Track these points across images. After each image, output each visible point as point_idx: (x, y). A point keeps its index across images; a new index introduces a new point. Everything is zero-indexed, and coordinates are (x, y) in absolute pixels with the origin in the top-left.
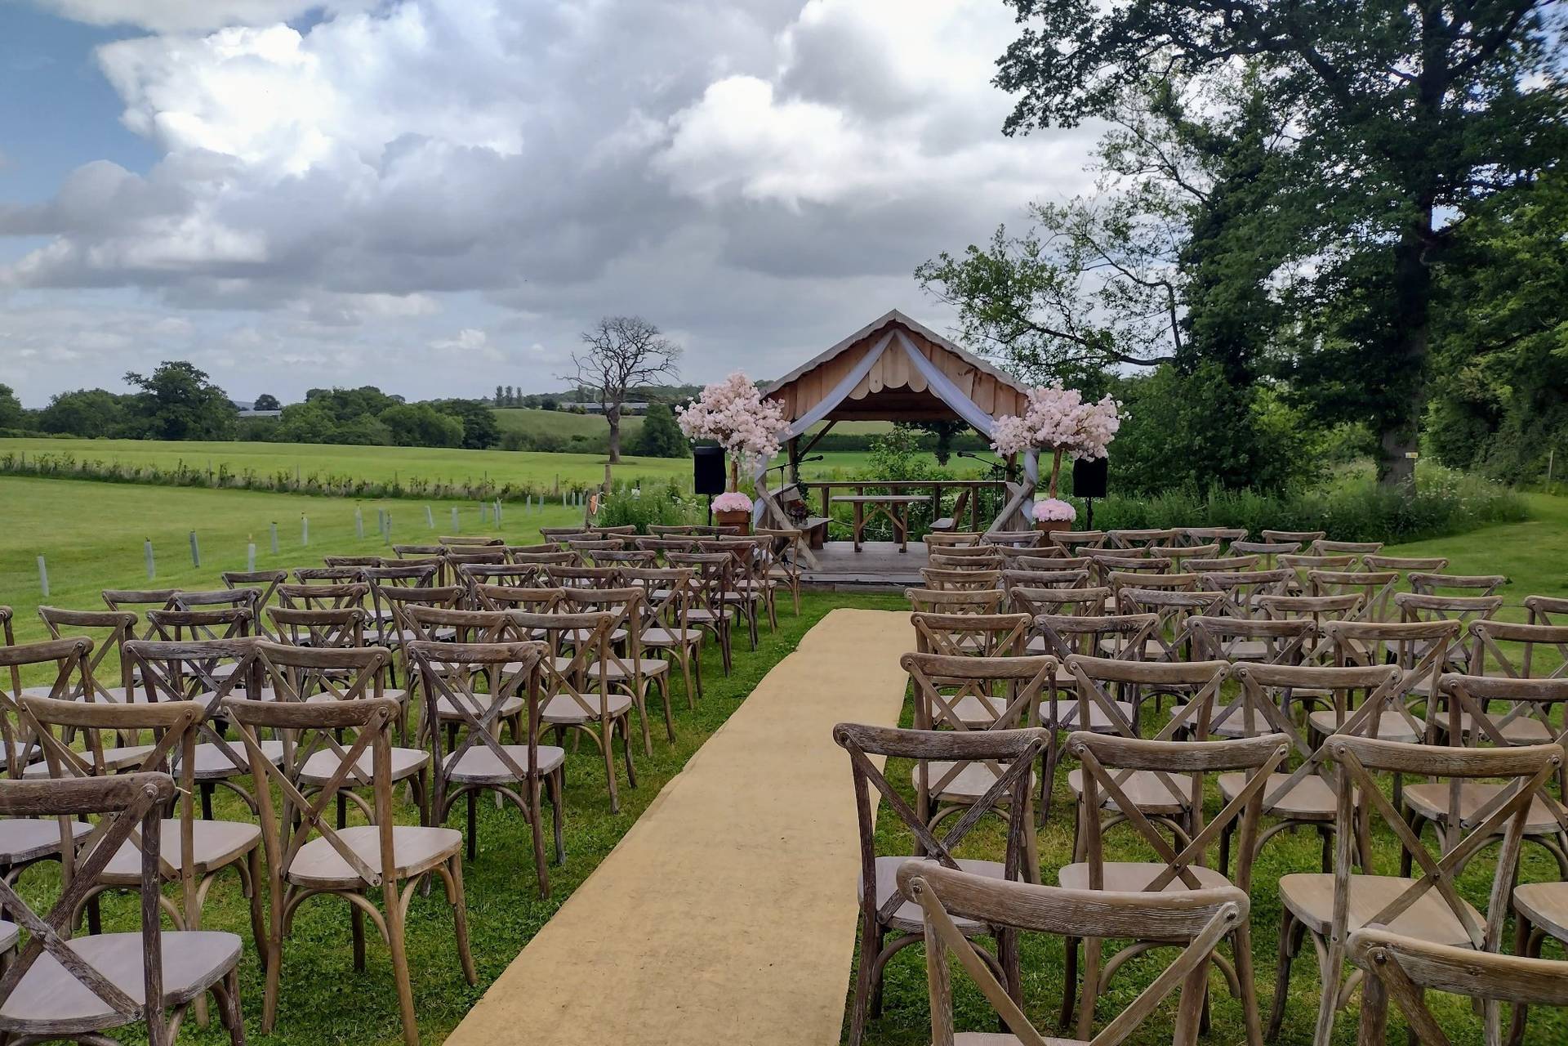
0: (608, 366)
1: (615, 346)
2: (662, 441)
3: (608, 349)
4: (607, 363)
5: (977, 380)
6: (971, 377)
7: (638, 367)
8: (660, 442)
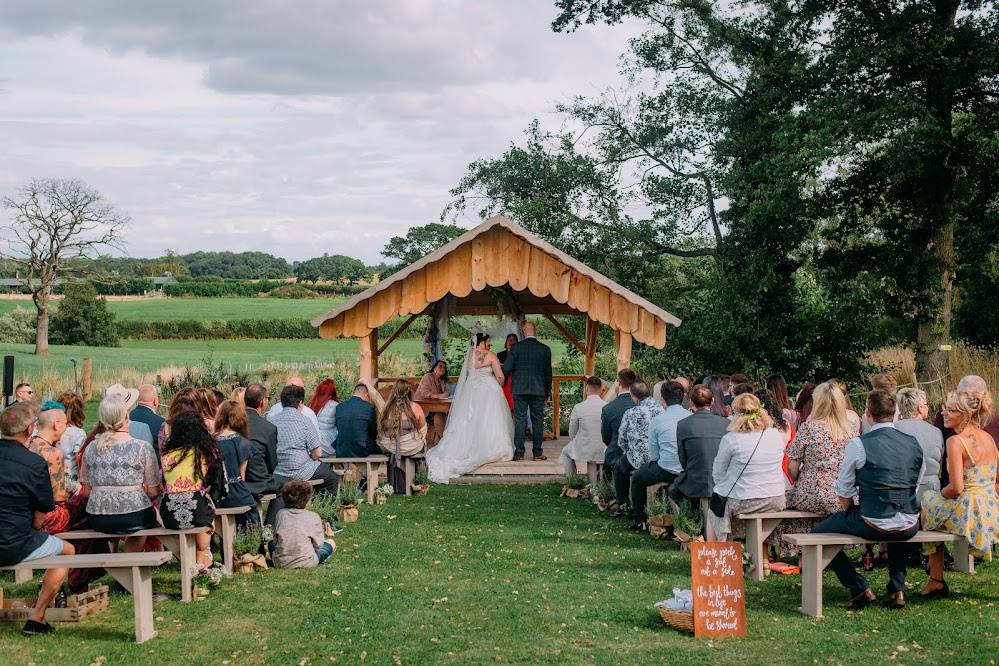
0: (35, 237)
1: (46, 214)
2: (84, 325)
3: (37, 217)
4: (34, 234)
5: (573, 280)
6: (567, 277)
7: (74, 239)
8: (82, 328)
